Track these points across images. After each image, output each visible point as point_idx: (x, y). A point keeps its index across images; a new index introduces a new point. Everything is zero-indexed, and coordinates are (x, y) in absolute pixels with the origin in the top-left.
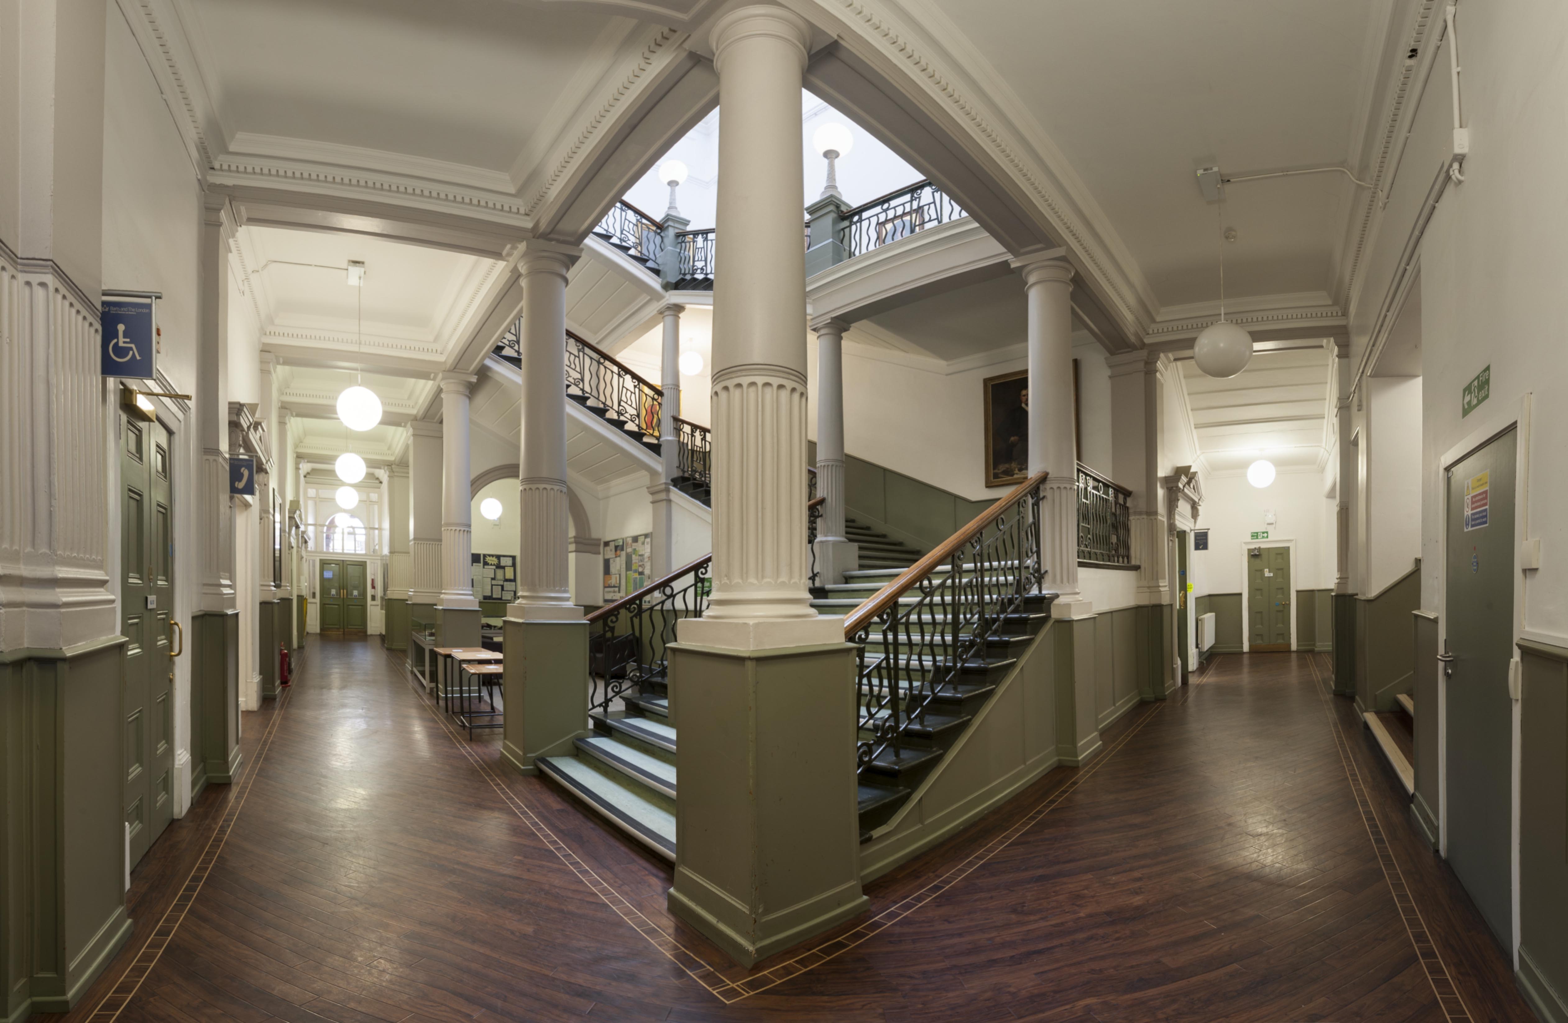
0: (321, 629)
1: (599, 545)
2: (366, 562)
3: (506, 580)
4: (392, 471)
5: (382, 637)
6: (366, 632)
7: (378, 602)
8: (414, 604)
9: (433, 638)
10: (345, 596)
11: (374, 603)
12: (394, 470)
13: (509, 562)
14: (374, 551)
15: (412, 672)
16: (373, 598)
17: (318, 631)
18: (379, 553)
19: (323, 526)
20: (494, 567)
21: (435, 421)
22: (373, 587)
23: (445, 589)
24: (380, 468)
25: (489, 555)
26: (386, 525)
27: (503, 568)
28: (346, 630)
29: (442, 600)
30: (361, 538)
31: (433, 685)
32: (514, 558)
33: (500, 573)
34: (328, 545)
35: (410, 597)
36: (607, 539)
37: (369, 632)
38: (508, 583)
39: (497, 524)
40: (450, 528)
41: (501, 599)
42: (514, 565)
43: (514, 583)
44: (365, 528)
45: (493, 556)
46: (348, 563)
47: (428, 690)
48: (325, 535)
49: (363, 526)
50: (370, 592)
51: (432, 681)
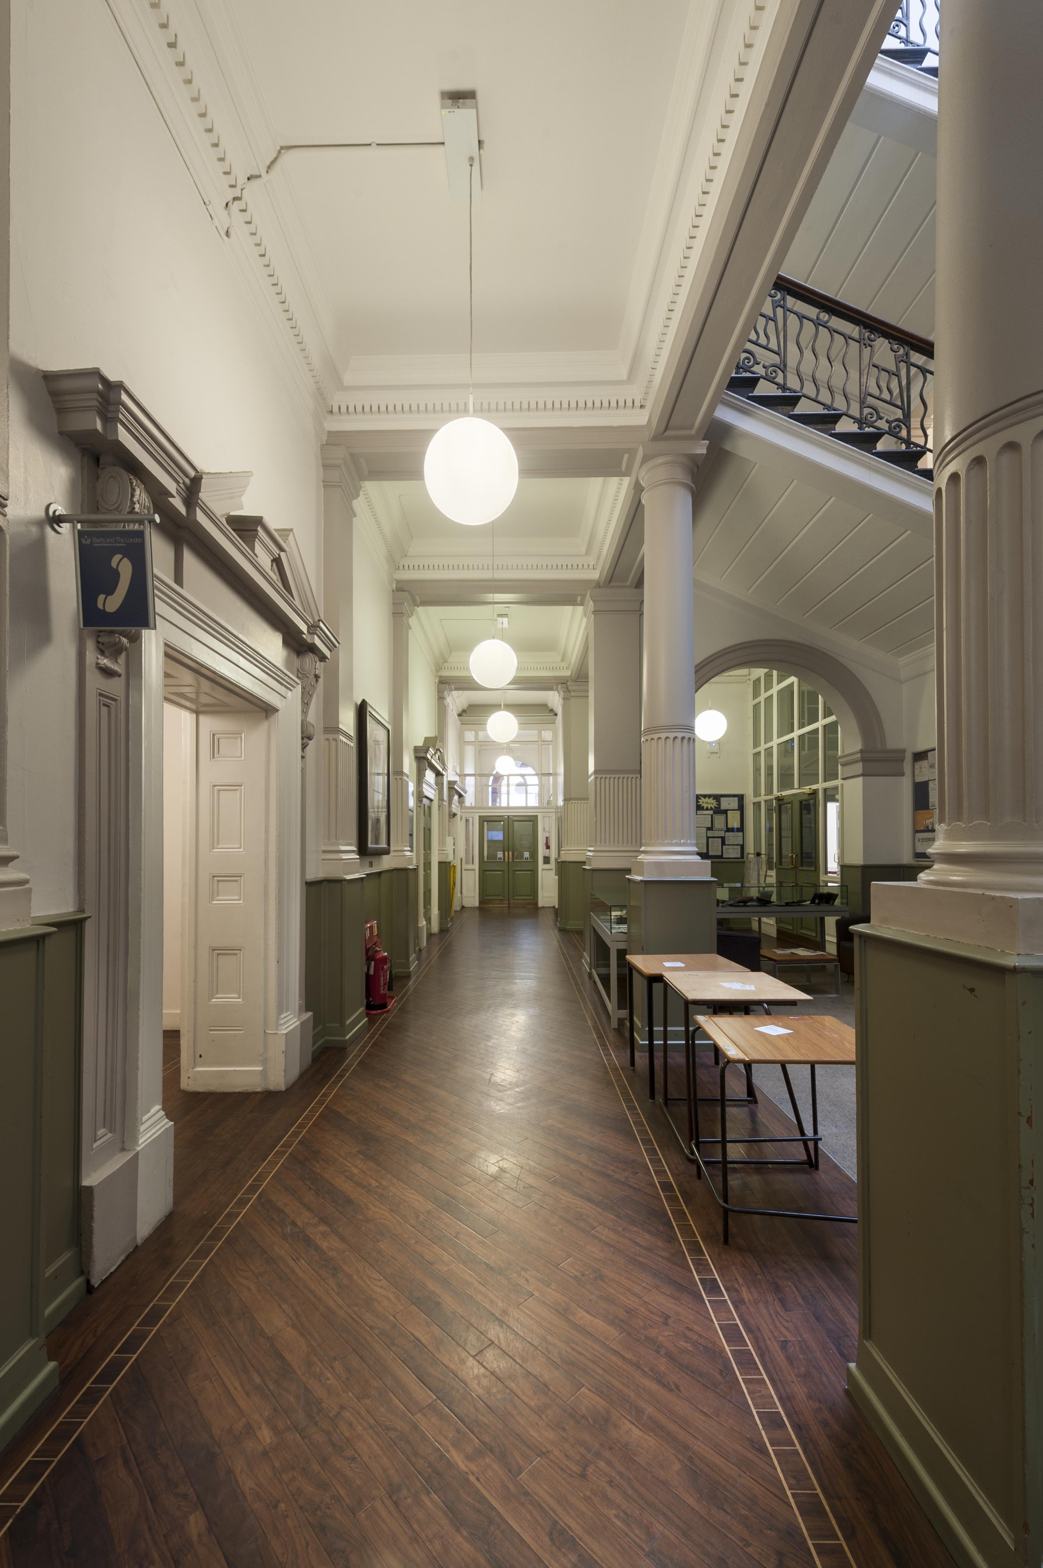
0: (481, 902)
1: (902, 760)
2: (537, 816)
3: (729, 830)
4: (567, 690)
5: (556, 912)
6: (537, 903)
7: (552, 865)
8: (593, 870)
9: (624, 928)
10: (510, 860)
11: (547, 866)
12: (570, 688)
13: (734, 803)
14: (549, 802)
15: (590, 976)
16: (547, 860)
17: (477, 904)
18: (553, 805)
19: (489, 775)
20: (711, 812)
21: (628, 583)
22: (548, 847)
23: (646, 845)
24: (551, 689)
25: (705, 796)
26: (561, 770)
27: (725, 812)
28: (512, 901)
29: (642, 863)
30: (534, 790)
31: (624, 1013)
32: (741, 798)
33: (719, 820)
34: (494, 801)
35: (589, 859)
36: (921, 747)
37: (540, 904)
38: (730, 834)
39: (719, 748)
40: (656, 736)
41: (721, 857)
42: (741, 808)
43: (740, 834)
44: (537, 774)
45: (709, 796)
46: (515, 819)
47: (614, 1024)
48: (490, 789)
49: (534, 773)
50: (541, 852)
51: (620, 1006)
